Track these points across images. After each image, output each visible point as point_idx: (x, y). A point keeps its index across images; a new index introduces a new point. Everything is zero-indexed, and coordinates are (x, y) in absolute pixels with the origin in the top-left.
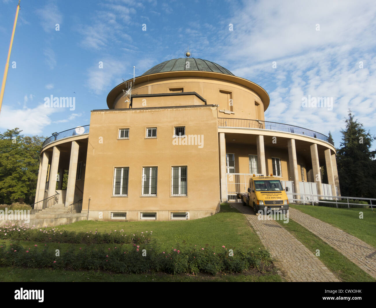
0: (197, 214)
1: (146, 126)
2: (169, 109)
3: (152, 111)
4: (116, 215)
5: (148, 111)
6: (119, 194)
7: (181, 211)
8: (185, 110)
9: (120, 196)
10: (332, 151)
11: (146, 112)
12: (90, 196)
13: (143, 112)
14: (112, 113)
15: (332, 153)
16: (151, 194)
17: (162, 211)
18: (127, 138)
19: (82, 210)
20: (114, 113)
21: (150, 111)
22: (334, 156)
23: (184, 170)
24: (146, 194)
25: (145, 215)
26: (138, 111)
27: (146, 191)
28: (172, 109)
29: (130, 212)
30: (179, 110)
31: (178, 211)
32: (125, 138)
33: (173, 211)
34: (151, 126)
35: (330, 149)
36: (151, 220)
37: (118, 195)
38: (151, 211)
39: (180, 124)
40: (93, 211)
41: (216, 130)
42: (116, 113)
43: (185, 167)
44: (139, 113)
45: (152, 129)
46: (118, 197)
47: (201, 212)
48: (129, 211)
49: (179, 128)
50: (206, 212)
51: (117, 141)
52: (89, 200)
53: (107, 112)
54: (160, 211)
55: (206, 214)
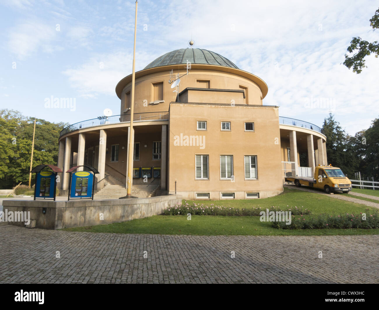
0: (267, 194)
1: (221, 120)
2: (240, 107)
3: (226, 107)
4: (199, 195)
5: (222, 107)
6: (201, 177)
7: (254, 191)
8: (253, 108)
9: (201, 179)
10: (323, 140)
11: (220, 107)
12: (176, 179)
13: (218, 107)
14: (190, 106)
15: (324, 141)
16: (228, 177)
17: (239, 191)
18: (204, 129)
19: (170, 191)
20: (192, 106)
21: (224, 107)
22: (325, 143)
23: (254, 159)
24: (223, 177)
25: (224, 195)
26: (213, 106)
27: (223, 175)
28: (242, 107)
29: (213, 193)
30: (249, 108)
31: (252, 191)
32: (202, 129)
33: (247, 191)
34: (226, 120)
35: (322, 139)
36: (230, 199)
37: (200, 179)
38: (230, 191)
39: (249, 120)
40: (180, 191)
41: (278, 127)
42: (194, 106)
43: (254, 156)
44: (214, 108)
45: (226, 123)
46: (200, 180)
47: (269, 192)
48: (212, 191)
49: (249, 124)
50: (274, 192)
51: (196, 131)
52: (176, 182)
53: (185, 105)
54: (237, 191)
55: (273, 194)
